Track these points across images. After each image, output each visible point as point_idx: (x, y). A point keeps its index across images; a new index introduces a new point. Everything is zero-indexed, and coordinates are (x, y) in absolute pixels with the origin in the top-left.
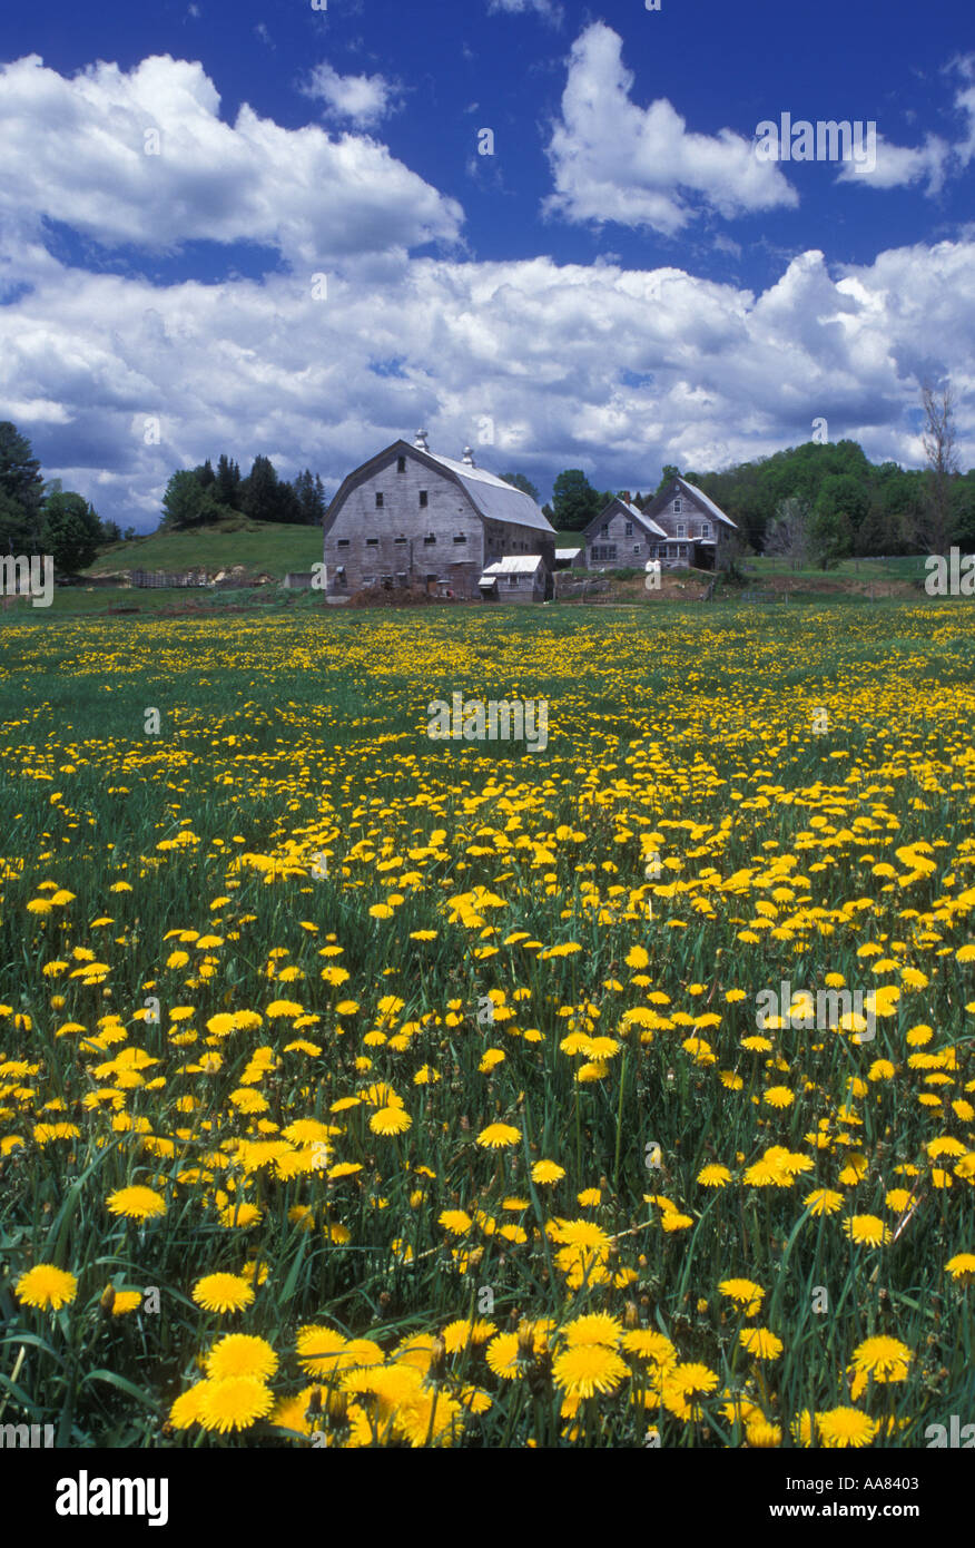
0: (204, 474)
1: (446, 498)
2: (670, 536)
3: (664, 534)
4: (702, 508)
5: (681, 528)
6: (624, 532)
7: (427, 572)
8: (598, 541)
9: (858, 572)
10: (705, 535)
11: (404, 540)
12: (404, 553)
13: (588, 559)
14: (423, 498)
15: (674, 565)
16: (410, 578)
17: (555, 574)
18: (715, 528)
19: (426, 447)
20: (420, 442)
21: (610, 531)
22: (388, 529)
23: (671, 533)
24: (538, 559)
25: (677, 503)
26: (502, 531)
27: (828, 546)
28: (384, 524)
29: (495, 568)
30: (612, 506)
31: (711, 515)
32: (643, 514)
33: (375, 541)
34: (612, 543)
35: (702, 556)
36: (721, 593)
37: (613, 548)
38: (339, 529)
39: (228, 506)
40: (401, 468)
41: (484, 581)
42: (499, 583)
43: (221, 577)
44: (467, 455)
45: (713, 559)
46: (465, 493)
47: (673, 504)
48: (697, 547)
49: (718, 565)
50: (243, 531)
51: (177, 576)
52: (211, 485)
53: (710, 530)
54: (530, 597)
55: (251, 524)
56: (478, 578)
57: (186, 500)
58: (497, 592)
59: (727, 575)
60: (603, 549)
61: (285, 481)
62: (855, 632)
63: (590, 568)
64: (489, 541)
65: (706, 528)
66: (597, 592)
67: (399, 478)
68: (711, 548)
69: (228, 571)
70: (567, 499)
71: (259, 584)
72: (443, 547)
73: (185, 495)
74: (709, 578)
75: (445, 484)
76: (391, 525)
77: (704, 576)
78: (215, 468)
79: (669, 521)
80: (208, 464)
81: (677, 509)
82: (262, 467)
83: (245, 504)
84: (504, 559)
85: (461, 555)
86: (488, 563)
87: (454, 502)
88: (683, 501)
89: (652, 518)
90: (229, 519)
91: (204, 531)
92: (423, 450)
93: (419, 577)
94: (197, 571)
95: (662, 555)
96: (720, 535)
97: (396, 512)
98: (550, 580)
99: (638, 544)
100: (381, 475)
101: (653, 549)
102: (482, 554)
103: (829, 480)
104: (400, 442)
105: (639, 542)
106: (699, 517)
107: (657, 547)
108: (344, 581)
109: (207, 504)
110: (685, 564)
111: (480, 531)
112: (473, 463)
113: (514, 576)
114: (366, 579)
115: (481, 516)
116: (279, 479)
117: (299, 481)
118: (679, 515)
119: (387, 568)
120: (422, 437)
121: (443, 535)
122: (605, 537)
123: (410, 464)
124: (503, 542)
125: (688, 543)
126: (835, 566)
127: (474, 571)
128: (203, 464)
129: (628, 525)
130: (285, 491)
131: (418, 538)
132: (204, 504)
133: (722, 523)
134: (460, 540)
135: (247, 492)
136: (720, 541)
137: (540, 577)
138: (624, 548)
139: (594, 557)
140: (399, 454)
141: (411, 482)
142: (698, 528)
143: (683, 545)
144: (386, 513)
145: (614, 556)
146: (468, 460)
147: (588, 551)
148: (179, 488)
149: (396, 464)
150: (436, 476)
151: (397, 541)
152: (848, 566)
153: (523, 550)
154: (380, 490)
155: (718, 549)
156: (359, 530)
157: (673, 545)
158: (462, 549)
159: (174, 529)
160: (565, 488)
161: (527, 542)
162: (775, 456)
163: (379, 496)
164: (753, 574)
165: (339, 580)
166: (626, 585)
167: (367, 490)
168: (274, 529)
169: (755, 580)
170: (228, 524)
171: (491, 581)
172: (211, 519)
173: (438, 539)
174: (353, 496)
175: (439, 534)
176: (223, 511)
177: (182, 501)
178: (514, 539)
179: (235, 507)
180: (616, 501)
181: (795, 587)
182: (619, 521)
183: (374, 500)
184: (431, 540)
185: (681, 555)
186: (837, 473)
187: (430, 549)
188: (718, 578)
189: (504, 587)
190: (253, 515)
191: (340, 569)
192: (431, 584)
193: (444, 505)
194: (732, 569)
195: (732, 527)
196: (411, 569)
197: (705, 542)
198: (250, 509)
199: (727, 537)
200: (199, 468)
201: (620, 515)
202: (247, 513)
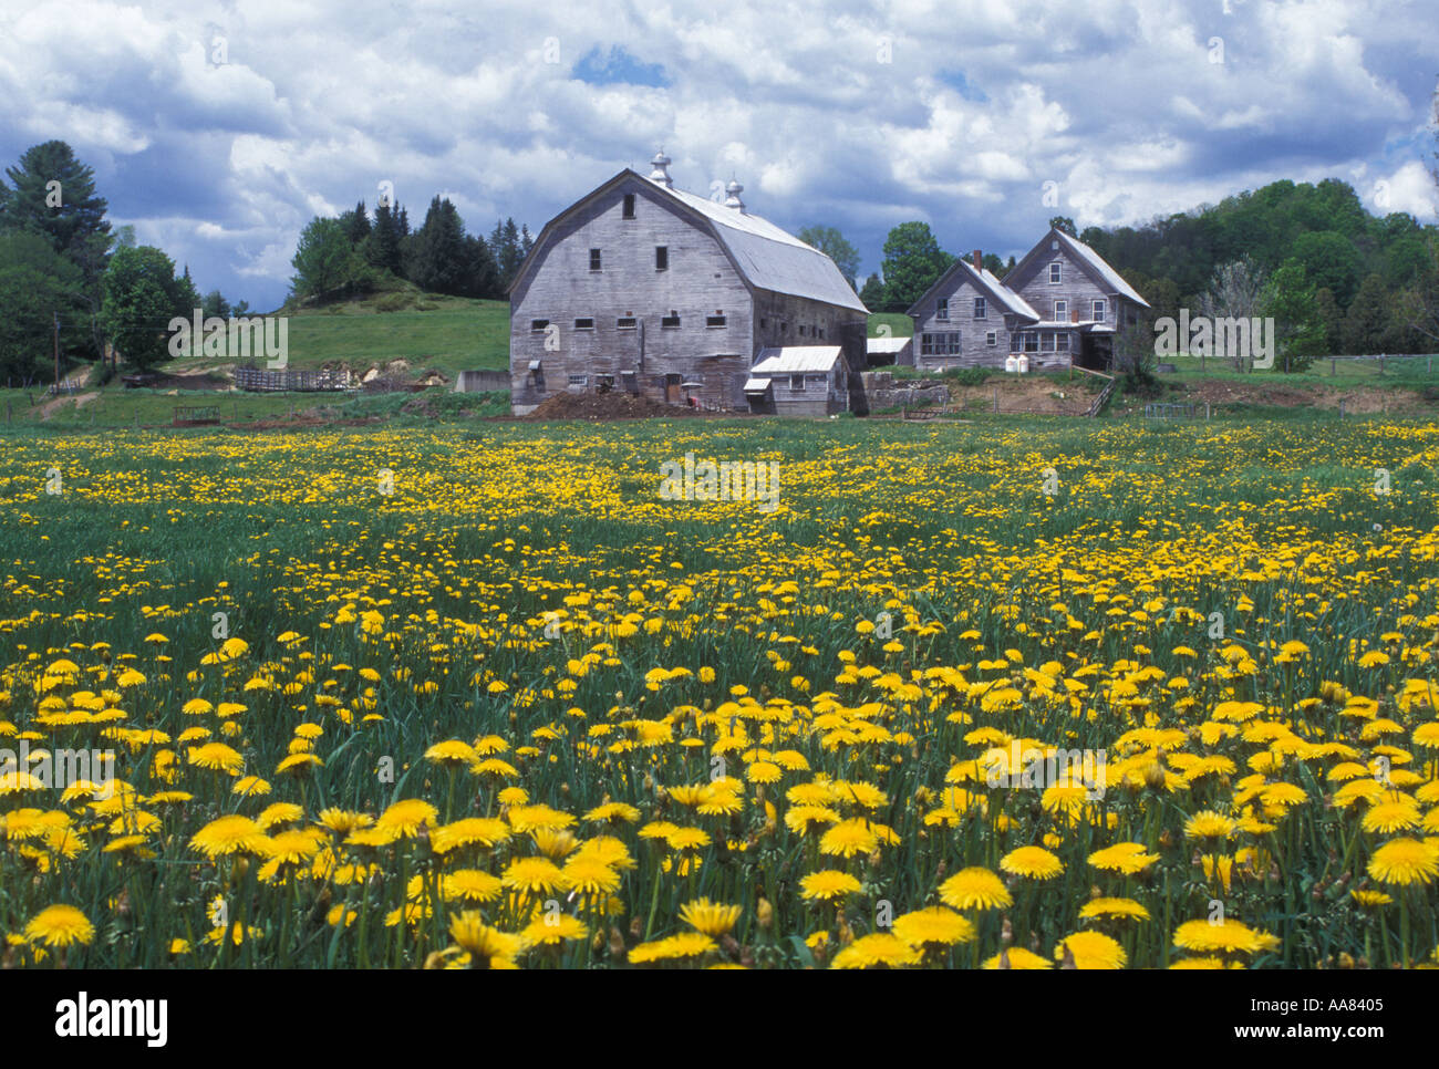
0: (355, 224)
1: (695, 257)
2: (1043, 319)
3: (1034, 315)
4: (1092, 275)
5: (1061, 307)
6: (972, 312)
7: (665, 369)
8: (932, 326)
9: (1333, 375)
10: (1098, 317)
11: (632, 322)
12: (632, 341)
13: (918, 353)
14: (662, 257)
15: (1050, 362)
16: (640, 380)
17: (865, 375)
18: (1113, 307)
19: (669, 180)
20: (659, 174)
21: (951, 311)
22: (608, 304)
23: (1046, 314)
24: (835, 351)
25: (1055, 269)
26: (781, 308)
27: (1294, 337)
28: (603, 297)
29: (771, 364)
30: (955, 274)
31: (1107, 288)
32: (1003, 284)
33: (588, 323)
34: (954, 328)
35: (1091, 350)
36: (1120, 406)
37: (955, 337)
38: (533, 302)
39: (388, 271)
40: (629, 212)
41: (754, 384)
42: (776, 387)
43: (372, 375)
44: (731, 194)
45: (1109, 353)
46: (725, 250)
47: (1048, 270)
48: (1086, 336)
49: (1116, 364)
50: (409, 309)
51: (304, 374)
52: (366, 240)
53: (1106, 310)
54: (822, 409)
55: (421, 299)
56: (744, 379)
57: (327, 261)
58: (772, 402)
59: (1129, 379)
60: (940, 337)
61: (475, 236)
62: (1276, 459)
63: (920, 367)
64: (761, 323)
65: (1099, 306)
66: (929, 403)
67: (625, 227)
68: (1105, 336)
69: (383, 368)
70: (904, 264)
71: (423, 388)
72: (690, 333)
73: (325, 255)
74: (1102, 382)
75: (695, 235)
76: (613, 297)
77: (1095, 380)
78: (370, 215)
79: (1042, 295)
80: (361, 208)
81: (1055, 278)
82: (442, 214)
83: (414, 269)
84: (785, 351)
85: (718, 344)
86: (759, 356)
87: (705, 261)
88: (1064, 265)
89: (1017, 291)
90: (389, 291)
91: (352, 308)
92: (662, 185)
93: (654, 377)
94: (336, 367)
95: (1031, 347)
96: (1121, 319)
97: (620, 278)
98: (855, 384)
99: (994, 331)
100: (597, 222)
101: (1016, 338)
102: (749, 343)
103: (1305, 238)
104: (627, 172)
105: (996, 325)
106: (1089, 291)
107: (1022, 333)
108: (541, 382)
109: (359, 266)
110: (1066, 361)
111: (747, 308)
112: (742, 206)
113: (798, 377)
114: (574, 379)
115: (749, 286)
116: (468, 231)
117: (496, 236)
118: (1059, 287)
119: (605, 363)
120: (662, 165)
121: (692, 314)
122: (943, 318)
123: (642, 206)
124: (784, 326)
125: (1072, 329)
126: (1302, 367)
127: (734, 368)
128: (353, 209)
129: (978, 302)
130: (475, 249)
131: (654, 317)
132: (353, 268)
133: (1123, 298)
134: (716, 321)
135: (418, 251)
136: (1120, 327)
137: (838, 377)
138: (973, 337)
139: (926, 349)
140: (625, 191)
141: (643, 233)
142: (1086, 306)
143: (1063, 333)
144: (605, 281)
145: (957, 349)
146: (735, 201)
147: (918, 341)
148: (316, 244)
149: (620, 206)
150: (681, 224)
151: (622, 322)
152: (1322, 367)
153: (815, 337)
154: (597, 245)
155: (1116, 339)
156: (565, 304)
157: (1048, 332)
158: (720, 334)
159: (307, 303)
160: (902, 250)
161: (821, 326)
162: (1223, 202)
163: (595, 253)
164: (1171, 378)
165: (532, 381)
166: (974, 393)
167: (576, 245)
168: (457, 305)
169: (1173, 387)
170: (388, 298)
171: (763, 384)
172: (363, 290)
173: (683, 320)
174: (556, 253)
175: (685, 311)
176: (381, 278)
177: (321, 262)
178: (802, 320)
179: (399, 272)
180: (960, 265)
181: (1236, 397)
182: (965, 295)
183: (587, 259)
184: (672, 322)
185: (1060, 347)
186: (1317, 229)
187: (671, 334)
188: (1117, 381)
189: (783, 394)
190: (426, 286)
191: (534, 364)
192: (672, 389)
193: (691, 269)
194: (1138, 369)
195: (1140, 306)
196: (642, 365)
197: (1097, 328)
198: (422, 277)
199: (1132, 321)
200: (347, 216)
201: (965, 286)
202: (418, 283)
